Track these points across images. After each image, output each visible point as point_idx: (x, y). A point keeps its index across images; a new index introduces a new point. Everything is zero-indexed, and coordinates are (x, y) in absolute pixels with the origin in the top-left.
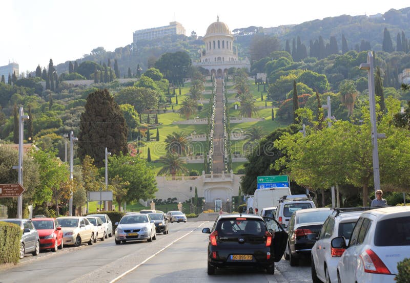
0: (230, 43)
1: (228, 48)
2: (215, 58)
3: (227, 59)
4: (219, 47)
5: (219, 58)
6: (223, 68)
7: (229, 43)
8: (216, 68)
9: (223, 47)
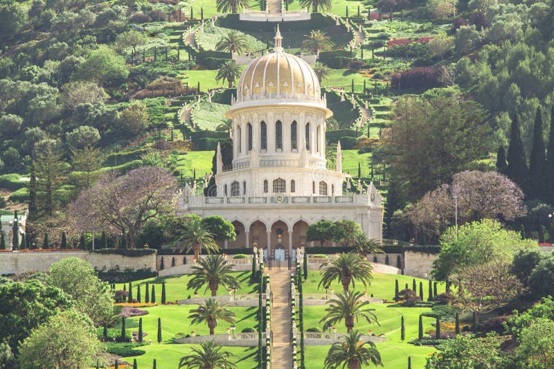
0: (318, 128)
1: (308, 147)
2: (266, 182)
3: (304, 190)
4: (279, 145)
5: (279, 185)
6: (290, 219)
7: (313, 134)
8: (269, 219)
9: (294, 146)
